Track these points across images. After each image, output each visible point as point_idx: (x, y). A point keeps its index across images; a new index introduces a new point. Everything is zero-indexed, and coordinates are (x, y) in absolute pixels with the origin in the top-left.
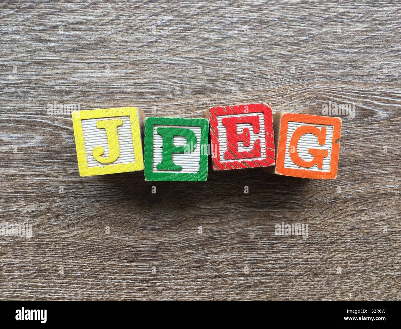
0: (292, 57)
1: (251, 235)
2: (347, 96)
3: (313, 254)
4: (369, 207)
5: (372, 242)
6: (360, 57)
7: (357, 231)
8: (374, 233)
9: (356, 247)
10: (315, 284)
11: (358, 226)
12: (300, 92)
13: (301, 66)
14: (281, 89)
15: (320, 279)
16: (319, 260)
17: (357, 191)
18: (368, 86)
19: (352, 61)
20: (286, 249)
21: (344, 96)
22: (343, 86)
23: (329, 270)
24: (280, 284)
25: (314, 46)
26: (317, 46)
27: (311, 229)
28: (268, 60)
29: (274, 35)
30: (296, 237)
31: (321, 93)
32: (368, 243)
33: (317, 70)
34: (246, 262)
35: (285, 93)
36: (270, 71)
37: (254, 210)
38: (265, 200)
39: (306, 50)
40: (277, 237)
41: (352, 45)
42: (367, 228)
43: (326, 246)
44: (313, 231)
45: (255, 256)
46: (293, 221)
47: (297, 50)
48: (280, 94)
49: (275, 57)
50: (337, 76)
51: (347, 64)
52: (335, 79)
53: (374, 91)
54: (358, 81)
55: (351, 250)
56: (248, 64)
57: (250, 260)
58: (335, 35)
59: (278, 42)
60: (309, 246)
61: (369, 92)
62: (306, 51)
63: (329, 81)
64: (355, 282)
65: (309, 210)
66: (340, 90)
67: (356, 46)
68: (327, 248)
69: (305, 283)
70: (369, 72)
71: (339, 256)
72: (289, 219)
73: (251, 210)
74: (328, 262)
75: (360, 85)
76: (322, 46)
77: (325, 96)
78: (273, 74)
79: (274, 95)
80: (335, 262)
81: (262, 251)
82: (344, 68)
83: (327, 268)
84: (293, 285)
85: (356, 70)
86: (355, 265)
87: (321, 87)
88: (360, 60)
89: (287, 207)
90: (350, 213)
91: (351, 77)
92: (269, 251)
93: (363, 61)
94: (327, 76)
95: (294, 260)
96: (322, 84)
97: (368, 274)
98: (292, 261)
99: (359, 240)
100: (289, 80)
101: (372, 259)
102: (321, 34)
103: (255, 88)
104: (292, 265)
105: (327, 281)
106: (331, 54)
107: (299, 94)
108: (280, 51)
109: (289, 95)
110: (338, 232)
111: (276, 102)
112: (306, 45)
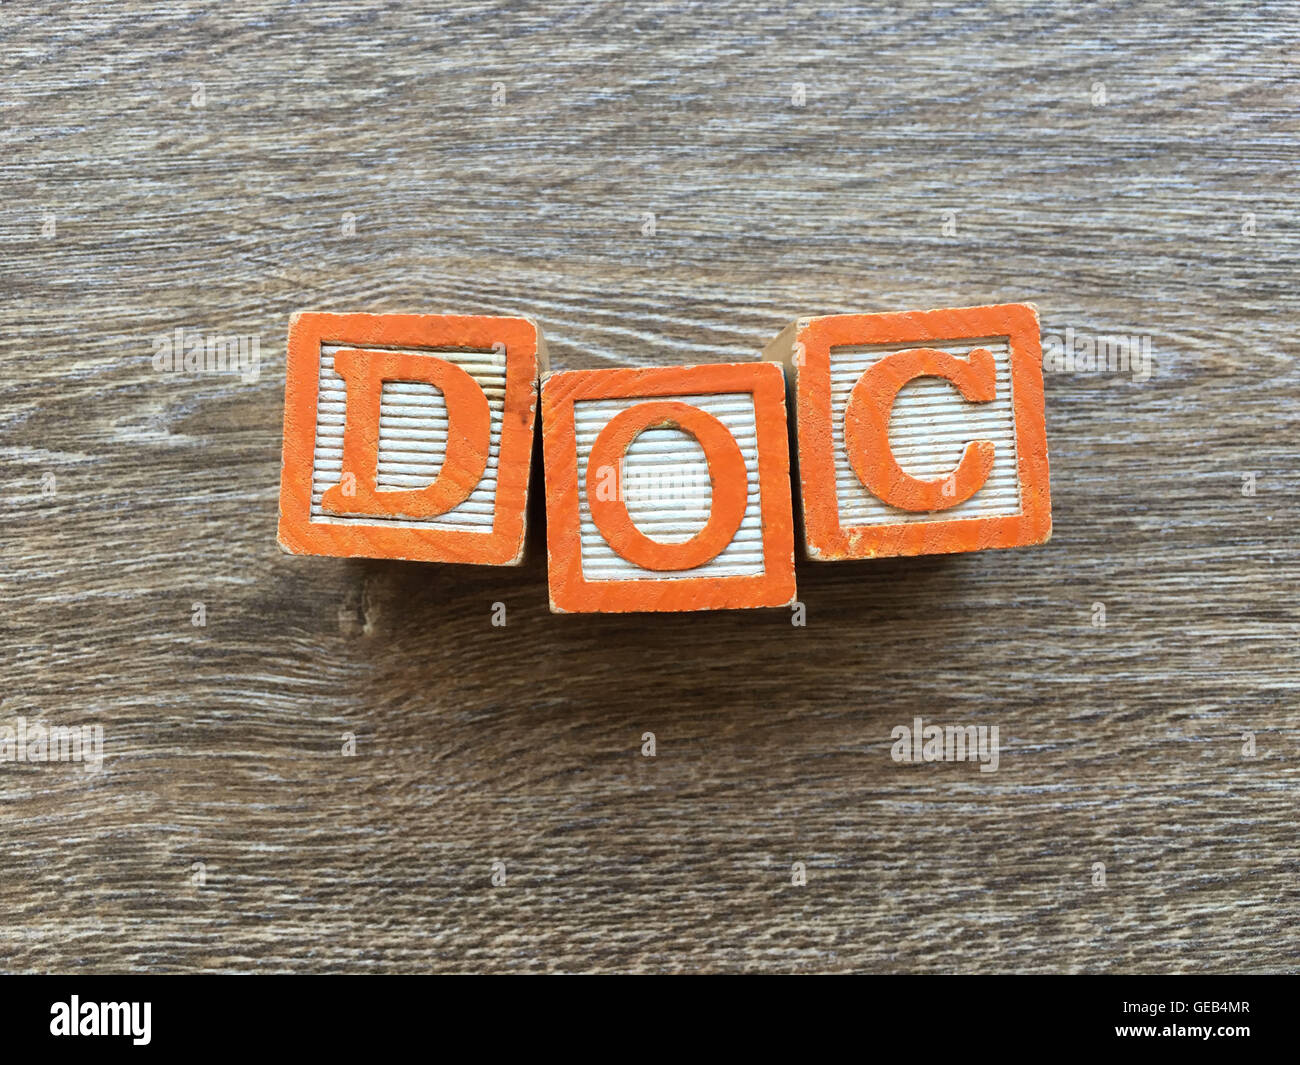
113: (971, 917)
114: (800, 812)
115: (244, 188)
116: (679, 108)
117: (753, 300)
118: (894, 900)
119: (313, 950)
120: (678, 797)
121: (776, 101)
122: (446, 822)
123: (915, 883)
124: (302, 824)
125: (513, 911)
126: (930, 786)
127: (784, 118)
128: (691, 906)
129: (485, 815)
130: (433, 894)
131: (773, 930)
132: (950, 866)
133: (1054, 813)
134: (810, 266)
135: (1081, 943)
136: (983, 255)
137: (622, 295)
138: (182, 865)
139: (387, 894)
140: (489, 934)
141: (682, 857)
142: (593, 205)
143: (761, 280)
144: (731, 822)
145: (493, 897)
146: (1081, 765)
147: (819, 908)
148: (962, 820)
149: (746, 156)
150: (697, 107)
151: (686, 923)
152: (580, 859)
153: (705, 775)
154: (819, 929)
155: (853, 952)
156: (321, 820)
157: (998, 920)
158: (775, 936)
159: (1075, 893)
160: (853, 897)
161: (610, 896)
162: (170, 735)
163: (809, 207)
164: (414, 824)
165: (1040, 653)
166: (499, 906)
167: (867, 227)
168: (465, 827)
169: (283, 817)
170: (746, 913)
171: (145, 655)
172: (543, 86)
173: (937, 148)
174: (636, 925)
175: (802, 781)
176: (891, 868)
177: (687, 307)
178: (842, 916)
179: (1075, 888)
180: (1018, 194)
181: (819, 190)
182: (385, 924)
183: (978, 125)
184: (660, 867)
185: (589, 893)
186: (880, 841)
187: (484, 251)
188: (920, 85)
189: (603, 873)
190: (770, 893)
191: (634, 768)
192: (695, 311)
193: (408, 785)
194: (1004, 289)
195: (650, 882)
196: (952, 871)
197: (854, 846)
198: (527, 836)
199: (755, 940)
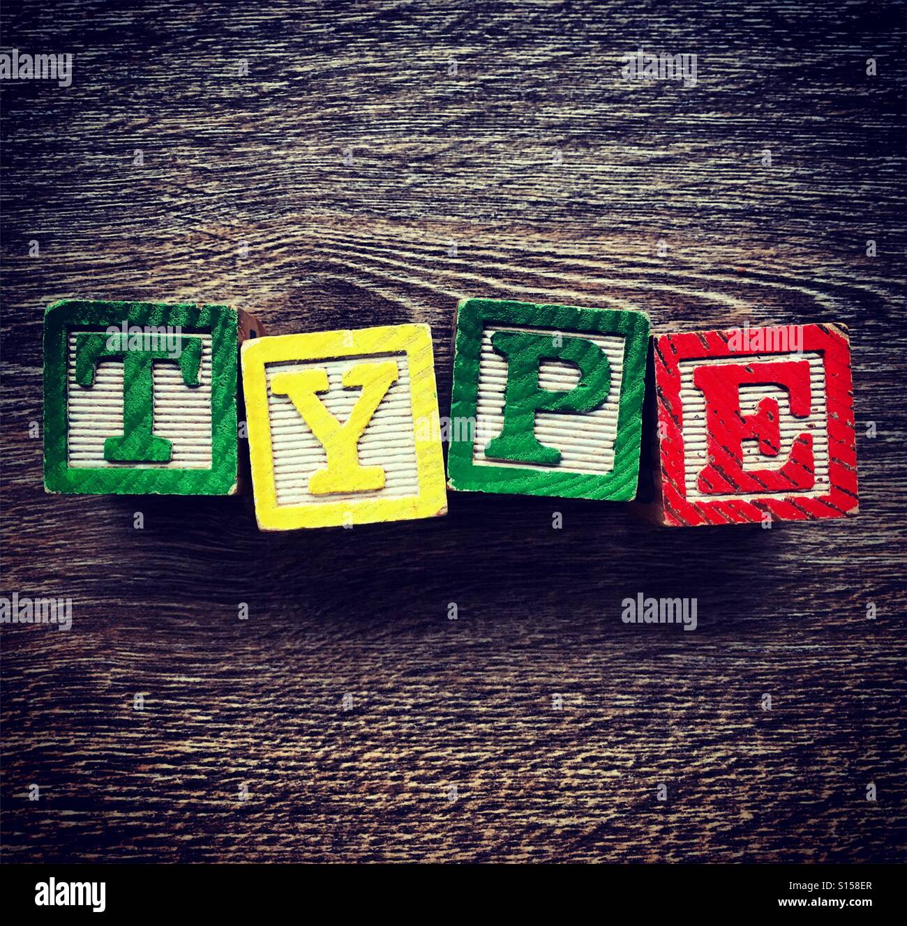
0: (237, 142)
1: (101, 678)
2: (405, 262)
3: (295, 746)
4: (472, 606)
5: (481, 715)
6: (446, 146)
7: (432, 678)
8: (489, 687)
9: (432, 727)
10: (297, 840)
11: (435, 663)
12: (261, 247)
13: (266, 168)
14: (202, 236)
15: (316, 826)
16: (311, 764)
17: (434, 552)
18: (472, 232)
19: (422, 156)
20: (209, 726)
21: (395, 263)
22: (394, 231)
23: (342, 800)
24: (188, 837)
25: (306, 112)
26: (313, 111)
27: (287, 668)
28: (164, 150)
29: (183, 75)
30: (241, 690)
31: (326, 250)
32: (469, 717)
33: (313, 182)
34: (83, 763)
35: (215, 249)
36: (170, 183)
37: (111, 601)
38: (150, 573)
39: (281, 122)
40: (183, 688)
41: (423, 107)
42: (466, 670)
43: (335, 723)
44: (296, 672)
45: (110, 746)
46: (233, 639)
47: (253, 121)
48: (198, 251)
49: (185, 140)
50: (375, 202)
51: (408, 167)
52: (368, 212)
53: (489, 249)
54: (441, 218)
55: (414, 738)
56: (104, 161)
57: (95, 757)
58: (370, 78)
59: (195, 96)
60: (282, 721)
61: (475, 252)
62: (281, 126)
63: (350, 216)
64: (425, 842)
65: (284, 607)
66: (384, 243)
67: (436, 112)
68: (339, 727)
69: (265, 837)
70: (475, 191)
71: (376, 754)
72: (222, 634)
73: (103, 601)
74: (340, 774)
75: (448, 229)
76: (329, 110)
77: (339, 261)
78: (179, 191)
79: (182, 254)
80: (362, 774)
81: (131, 732)
82: (397, 177)
83: (336, 793)
84: (229, 842)
85: (434, 186)
86: (427, 786)
87: (326, 233)
88: (447, 153)
89: (215, 595)
90: (412, 622)
91: (418, 204)
92: (154, 732)
93: (456, 156)
94: (344, 200)
95: (233, 762)
96: (329, 225)
97: (468, 819)
98: (225, 764)
99: (441, 706)
100: (227, 210)
101: (483, 772)
102: (328, 74)
103: (124, 231)
104: (225, 777)
105: (336, 834)
106: (358, 135)
107: (259, 252)
108: (202, 123)
109: (226, 256)
110: (374, 678)
111: (188, 275)
112: (280, 106)
113: (743, 748)
114: (606, 662)
115: (175, 160)
116: (520, 99)
117: (577, 252)
118: (681, 734)
119: (222, 760)
120: (509, 647)
121: (598, 92)
122: (327, 663)
123: (698, 720)
124: (214, 661)
125: (379, 734)
126: (712, 644)
127: (603, 106)
128: (520, 733)
129: (357, 658)
130: (316, 719)
131: (584, 755)
132: (727, 708)
133: (811, 668)
134: (621, 225)
135: (832, 773)
136: (764, 218)
137: (471, 248)
138: (120, 691)
139: (280, 717)
140: (359, 752)
141: (511, 695)
142: (449, 175)
143: (582, 236)
144: (551, 669)
145: (362, 723)
146: (834, 630)
147: (620, 739)
148: (738, 671)
149: (573, 137)
150: (534, 98)
151: (514, 747)
152: (431, 695)
153: (532, 632)
154: (620, 755)
155: (648, 774)
156: (229, 658)
157: (764, 752)
158: (585, 760)
159: (828, 733)
160: (648, 731)
161: (455, 725)
162: (113, 590)
163: (623, 178)
164: (301, 663)
165: (803, 540)
166: (367, 730)
167: (670, 195)
168: (342, 667)
169: (199, 655)
170: (562, 740)
171: (94, 526)
172: (411, 80)
173: (728, 131)
174: (475, 748)
175: (608, 638)
176: (679, 709)
177: (523, 258)
178: (639, 745)
179: (828, 729)
180: (793, 169)
181: (631, 164)
182: (278, 741)
183: (761, 113)
184: (495, 703)
185: (438, 722)
186: (670, 686)
187: (364, 211)
188: (714, 81)
189: (449, 706)
190: (582, 725)
191: (475, 624)
192: (529, 261)
193: (297, 633)
194: (780, 246)
195: (485, 714)
196: (729, 712)
197: (650, 690)
198: (390, 675)
199: (569, 762)
